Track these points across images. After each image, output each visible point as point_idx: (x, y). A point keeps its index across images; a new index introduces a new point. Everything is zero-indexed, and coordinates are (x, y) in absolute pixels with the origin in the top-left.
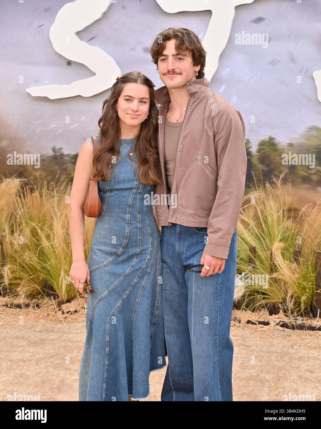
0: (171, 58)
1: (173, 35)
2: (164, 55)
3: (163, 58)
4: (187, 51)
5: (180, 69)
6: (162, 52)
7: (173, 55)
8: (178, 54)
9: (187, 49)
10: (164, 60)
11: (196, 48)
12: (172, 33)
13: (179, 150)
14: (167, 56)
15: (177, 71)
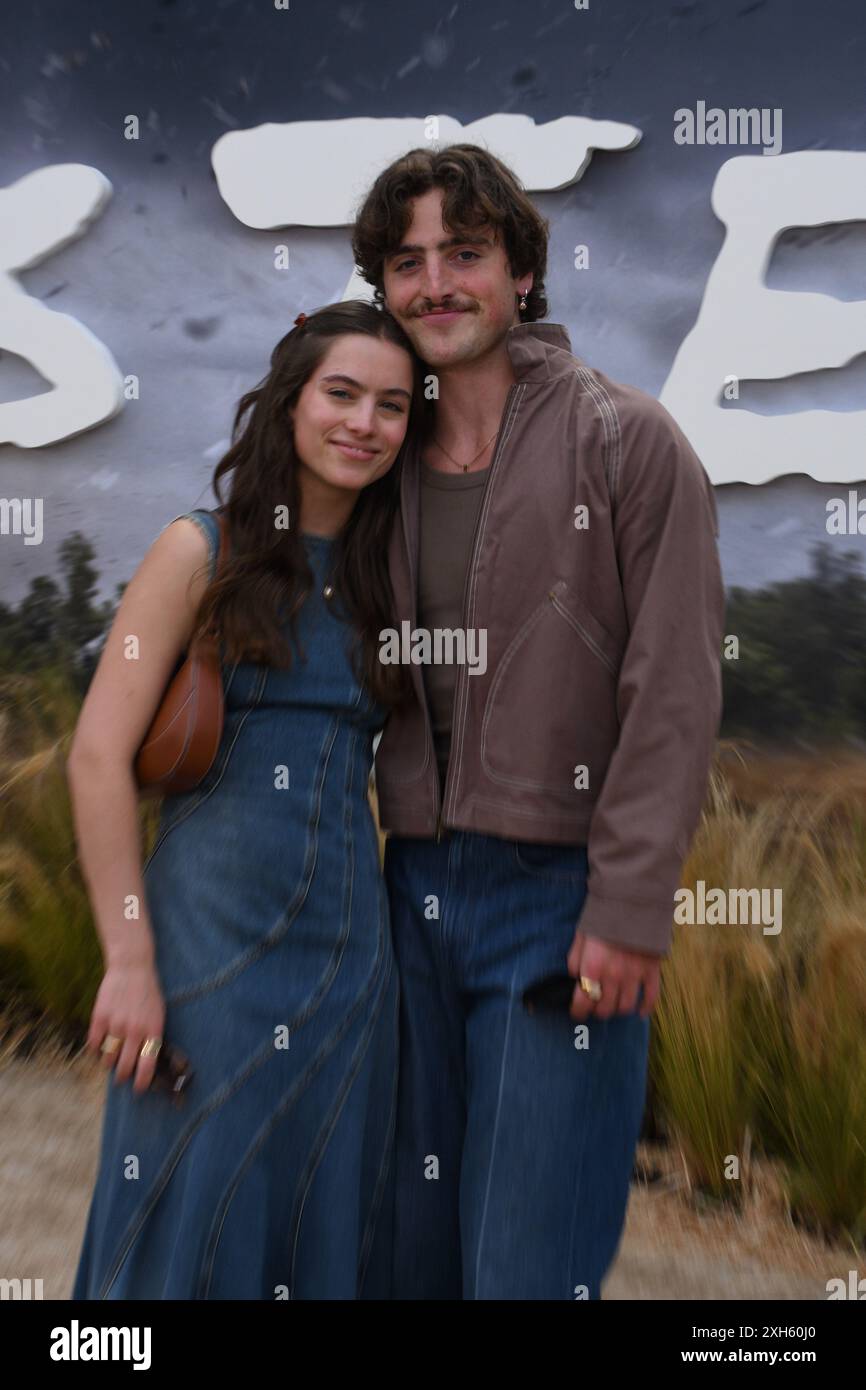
0: (433, 259)
1: (434, 170)
2: (408, 249)
3: (404, 258)
4: (487, 226)
5: (470, 294)
6: (401, 237)
7: (442, 246)
8: (456, 241)
9: (487, 217)
10: (409, 264)
11: (517, 213)
12: (427, 166)
13: (477, 564)
14: (422, 250)
15: (462, 298)
